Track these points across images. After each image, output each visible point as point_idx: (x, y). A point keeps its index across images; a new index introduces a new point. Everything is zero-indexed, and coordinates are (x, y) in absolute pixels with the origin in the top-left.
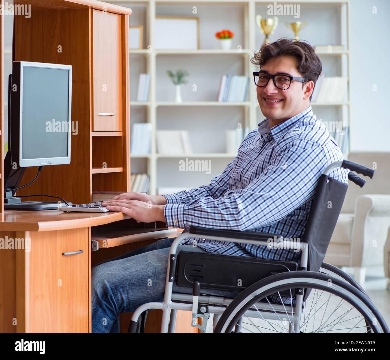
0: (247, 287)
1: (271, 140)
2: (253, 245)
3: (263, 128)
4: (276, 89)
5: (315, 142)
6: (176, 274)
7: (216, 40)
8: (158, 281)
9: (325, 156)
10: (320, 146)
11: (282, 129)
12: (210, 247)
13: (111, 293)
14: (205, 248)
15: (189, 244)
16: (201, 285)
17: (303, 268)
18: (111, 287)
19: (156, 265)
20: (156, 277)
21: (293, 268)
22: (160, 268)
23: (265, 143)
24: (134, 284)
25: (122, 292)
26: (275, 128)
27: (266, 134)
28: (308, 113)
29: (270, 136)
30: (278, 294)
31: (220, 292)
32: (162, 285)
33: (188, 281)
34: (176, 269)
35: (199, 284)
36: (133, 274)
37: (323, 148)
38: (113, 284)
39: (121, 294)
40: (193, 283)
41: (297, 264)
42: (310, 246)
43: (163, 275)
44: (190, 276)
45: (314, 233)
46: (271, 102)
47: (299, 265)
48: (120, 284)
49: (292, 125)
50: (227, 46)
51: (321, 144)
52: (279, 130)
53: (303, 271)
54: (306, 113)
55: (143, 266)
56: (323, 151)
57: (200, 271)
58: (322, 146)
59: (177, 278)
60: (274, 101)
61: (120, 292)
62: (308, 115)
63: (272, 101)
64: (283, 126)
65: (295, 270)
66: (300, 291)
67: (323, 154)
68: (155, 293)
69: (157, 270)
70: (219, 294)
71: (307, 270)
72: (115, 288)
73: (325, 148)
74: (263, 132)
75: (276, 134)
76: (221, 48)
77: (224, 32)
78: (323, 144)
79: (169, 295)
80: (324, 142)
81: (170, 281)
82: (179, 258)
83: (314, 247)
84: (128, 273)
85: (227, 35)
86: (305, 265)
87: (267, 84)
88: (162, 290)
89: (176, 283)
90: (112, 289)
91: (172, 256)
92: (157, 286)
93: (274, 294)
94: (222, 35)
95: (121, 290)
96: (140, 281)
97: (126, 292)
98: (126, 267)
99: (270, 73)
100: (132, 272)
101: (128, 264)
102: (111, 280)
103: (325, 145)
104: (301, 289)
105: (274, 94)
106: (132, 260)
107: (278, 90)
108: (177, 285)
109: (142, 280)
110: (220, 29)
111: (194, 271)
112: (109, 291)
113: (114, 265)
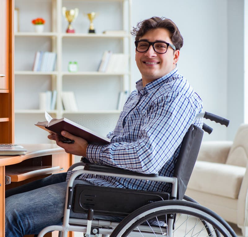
0: (130, 213)
1: (146, 94)
2: (136, 180)
3: (139, 85)
4: (155, 53)
5: (184, 94)
6: (72, 203)
7: (32, 25)
8: (57, 209)
9: (192, 106)
10: (187, 99)
11: (155, 85)
12: (98, 182)
13: (20, 219)
14: (94, 183)
15: (80, 179)
16: (94, 211)
17: (174, 198)
18: (19, 215)
19: (55, 196)
20: (55, 206)
21: (166, 198)
22: (59, 198)
23: (141, 96)
24: (38, 212)
25: (29, 218)
26: (149, 84)
27: (142, 90)
28: (175, 73)
29: (145, 90)
30: (156, 219)
31: (106, 217)
32: (61, 212)
33: (82, 208)
34: (73, 199)
35: (93, 210)
36: (37, 203)
37: (189, 100)
38: (20, 211)
39: (28, 220)
40: (88, 210)
41: (169, 195)
42: (179, 180)
43: (61, 204)
44: (84, 204)
45: (182, 170)
46: (150, 64)
47: (171, 195)
48: (27, 212)
49: (163, 83)
50: (40, 30)
51: (188, 97)
52: (152, 86)
53: (174, 200)
54: (174, 72)
55: (44, 197)
56: (190, 102)
57: (92, 200)
58: (188, 98)
59: (74, 206)
60: (153, 63)
61: (27, 218)
62: (175, 74)
63: (152, 63)
64: (155, 83)
65: (168, 199)
66: (172, 216)
67: (190, 105)
68: (55, 219)
69: (56, 200)
70: (106, 218)
71: (177, 199)
72: (23, 215)
73: (190, 100)
74: (140, 88)
75: (150, 89)
76: (35, 31)
77: (38, 20)
78: (189, 97)
79: (67, 220)
80: (190, 95)
81: (68, 208)
82: (75, 190)
83: (182, 181)
84: (33, 203)
85: (40, 22)
86: (175, 196)
87: (148, 50)
88: (61, 216)
89: (73, 210)
90: (20, 216)
91: (70, 188)
92: (57, 213)
93: (153, 218)
94: (37, 22)
95: (28, 216)
96: (43, 209)
97: (32, 218)
98: (31, 199)
99: (150, 41)
100: (36, 202)
101: (32, 196)
102: (19, 209)
103: (191, 97)
104: (172, 214)
105: (154, 57)
106: (36, 192)
107: (157, 54)
108: (74, 212)
109: (45, 209)
110: (35, 17)
111: (87, 200)
112: (18, 217)
113: (21, 197)
